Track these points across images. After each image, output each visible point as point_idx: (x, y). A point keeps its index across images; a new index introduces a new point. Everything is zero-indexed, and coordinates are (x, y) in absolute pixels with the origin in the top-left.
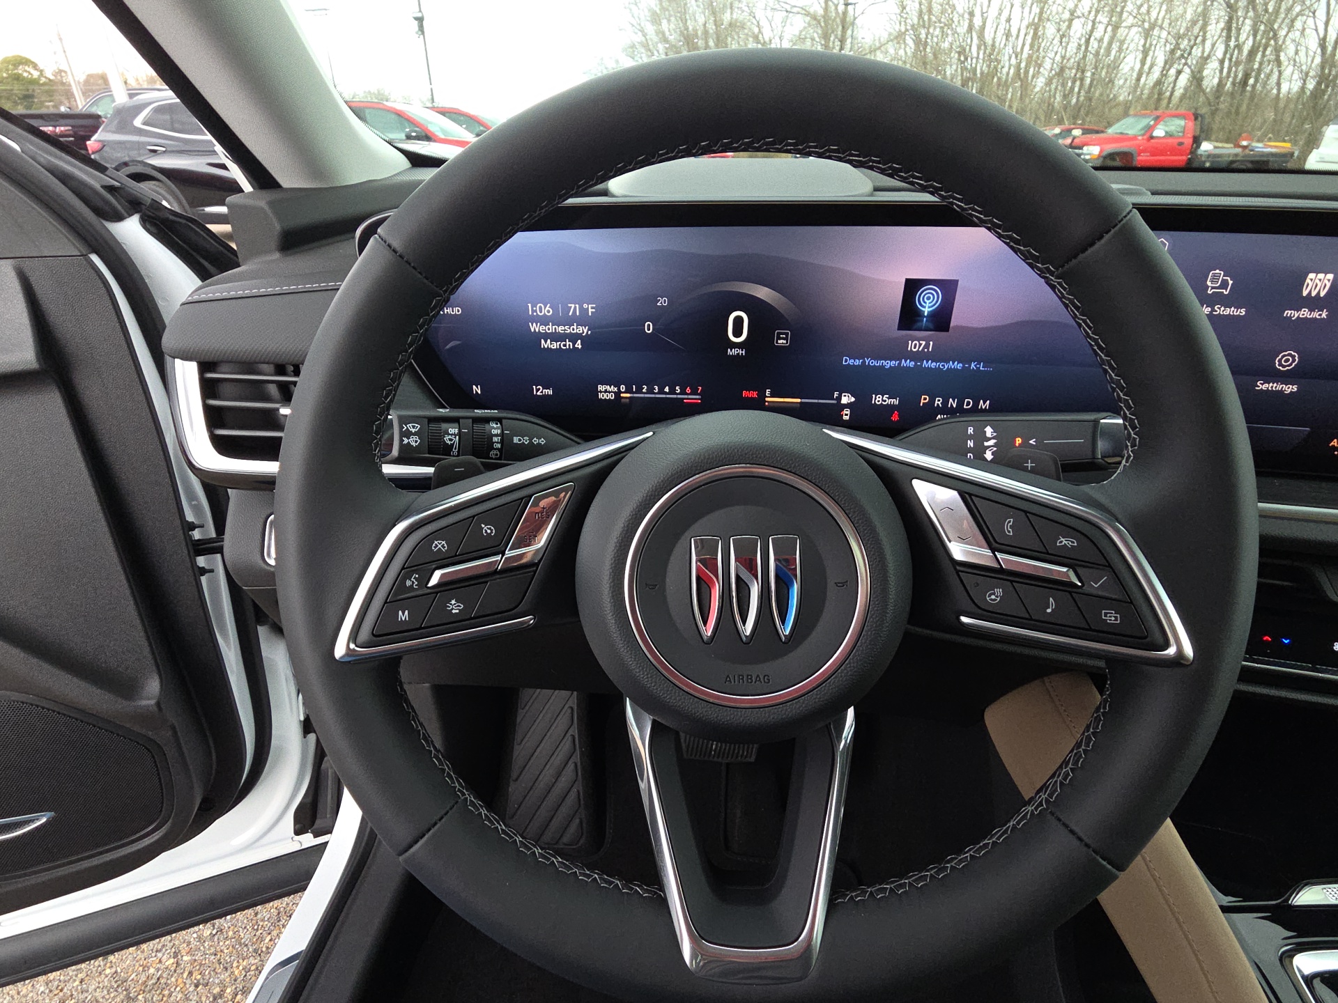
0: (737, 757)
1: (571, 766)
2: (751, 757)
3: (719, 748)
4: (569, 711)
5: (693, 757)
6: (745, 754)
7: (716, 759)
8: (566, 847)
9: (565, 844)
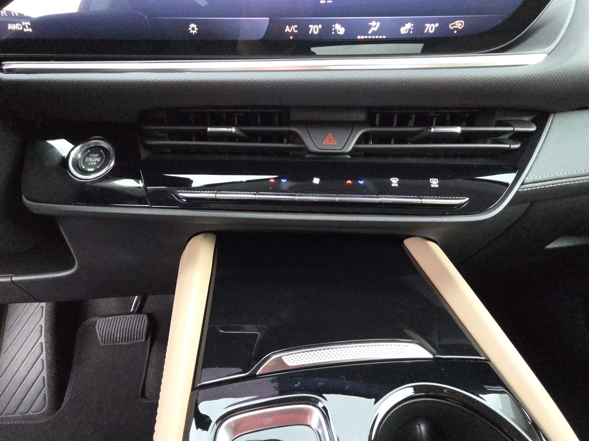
0: (133, 340)
1: (39, 363)
2: (142, 339)
3: (121, 337)
4: (40, 328)
5: (109, 344)
6: (138, 337)
7: (120, 343)
8: (34, 414)
9: (34, 412)
